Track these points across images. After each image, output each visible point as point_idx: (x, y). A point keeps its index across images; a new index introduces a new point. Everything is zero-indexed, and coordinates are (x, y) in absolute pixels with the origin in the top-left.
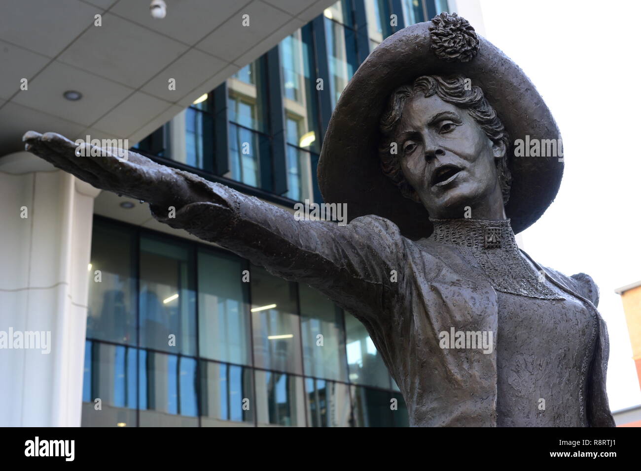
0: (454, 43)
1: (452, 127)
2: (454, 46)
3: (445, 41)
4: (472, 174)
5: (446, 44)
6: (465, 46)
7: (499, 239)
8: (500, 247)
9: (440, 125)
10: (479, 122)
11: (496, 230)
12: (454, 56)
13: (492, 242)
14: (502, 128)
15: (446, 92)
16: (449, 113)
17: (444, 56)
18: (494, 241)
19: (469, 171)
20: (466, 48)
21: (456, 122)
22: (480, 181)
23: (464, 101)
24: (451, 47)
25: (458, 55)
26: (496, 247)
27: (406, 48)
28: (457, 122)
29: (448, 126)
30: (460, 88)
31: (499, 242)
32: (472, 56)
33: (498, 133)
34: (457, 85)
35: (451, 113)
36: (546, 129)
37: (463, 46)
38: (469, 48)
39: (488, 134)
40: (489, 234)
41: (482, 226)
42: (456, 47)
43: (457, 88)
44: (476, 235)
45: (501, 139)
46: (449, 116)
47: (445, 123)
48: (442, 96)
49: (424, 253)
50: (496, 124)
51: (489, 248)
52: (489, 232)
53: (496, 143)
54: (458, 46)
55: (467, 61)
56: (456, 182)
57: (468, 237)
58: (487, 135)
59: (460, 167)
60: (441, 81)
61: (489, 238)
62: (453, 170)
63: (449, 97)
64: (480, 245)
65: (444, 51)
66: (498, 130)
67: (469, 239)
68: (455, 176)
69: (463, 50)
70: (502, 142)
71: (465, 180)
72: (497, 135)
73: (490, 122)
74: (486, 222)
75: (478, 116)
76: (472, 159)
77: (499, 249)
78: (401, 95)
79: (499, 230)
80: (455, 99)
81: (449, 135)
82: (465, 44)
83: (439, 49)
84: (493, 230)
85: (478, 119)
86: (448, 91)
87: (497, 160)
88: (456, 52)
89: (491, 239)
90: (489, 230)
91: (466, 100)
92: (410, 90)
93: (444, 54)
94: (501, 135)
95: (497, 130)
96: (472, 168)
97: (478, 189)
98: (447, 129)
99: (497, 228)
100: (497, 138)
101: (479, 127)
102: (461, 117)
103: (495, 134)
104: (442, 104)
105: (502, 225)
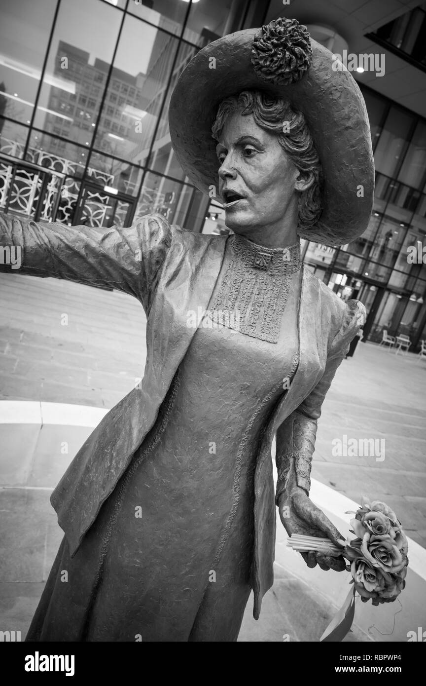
0: (272, 61)
1: (252, 154)
2: (269, 65)
3: (262, 58)
4: (252, 205)
5: (261, 62)
6: (283, 67)
7: (267, 265)
8: (266, 270)
9: (246, 149)
10: (287, 152)
11: (265, 256)
12: (269, 77)
13: (259, 265)
14: (317, 161)
15: (260, 115)
16: (252, 138)
17: (260, 75)
18: (261, 265)
19: (250, 200)
20: (283, 70)
21: (258, 149)
22: (258, 212)
23: (275, 128)
24: (267, 67)
25: (273, 77)
26: (262, 269)
27: (223, 58)
28: (260, 149)
29: (249, 151)
30: (274, 113)
31: (266, 267)
32: (291, 80)
33: (309, 166)
34: (271, 110)
35: (255, 139)
36: (352, 176)
37: (280, 67)
38: (287, 70)
39: (297, 165)
40: (259, 257)
41: (255, 249)
42: (271, 67)
43: (270, 113)
44: (250, 254)
45: (311, 171)
46: (252, 141)
47: (250, 147)
48: (256, 118)
50: (308, 157)
51: (255, 268)
52: (259, 256)
53: (304, 175)
54: (273, 66)
55: (286, 84)
56: (234, 208)
57: (244, 253)
58: (295, 165)
59: (243, 195)
60: (259, 101)
61: (258, 260)
62: (238, 197)
63: (261, 120)
64: (250, 263)
65: (260, 69)
66: (309, 163)
67: (244, 255)
68: (233, 203)
69: (280, 71)
70: (311, 175)
71: (244, 208)
72: (306, 168)
73: (302, 154)
74: (259, 247)
75: (287, 146)
76: (258, 190)
77: (264, 272)
78: (228, 106)
79: (269, 257)
80: (266, 124)
81: (248, 160)
82: (283, 65)
83: (256, 65)
84: (262, 255)
85: (287, 148)
86: (262, 114)
87: (298, 194)
88: (271, 73)
89: (258, 262)
90: (259, 254)
91: (277, 127)
92: (235, 102)
93: (260, 72)
94: (312, 168)
95: (307, 162)
96: (255, 199)
97: (253, 219)
98: (249, 154)
99: (267, 255)
100: (307, 170)
101: (284, 159)
102: (266, 145)
103: (305, 166)
104: (255, 126)
105: (275, 253)
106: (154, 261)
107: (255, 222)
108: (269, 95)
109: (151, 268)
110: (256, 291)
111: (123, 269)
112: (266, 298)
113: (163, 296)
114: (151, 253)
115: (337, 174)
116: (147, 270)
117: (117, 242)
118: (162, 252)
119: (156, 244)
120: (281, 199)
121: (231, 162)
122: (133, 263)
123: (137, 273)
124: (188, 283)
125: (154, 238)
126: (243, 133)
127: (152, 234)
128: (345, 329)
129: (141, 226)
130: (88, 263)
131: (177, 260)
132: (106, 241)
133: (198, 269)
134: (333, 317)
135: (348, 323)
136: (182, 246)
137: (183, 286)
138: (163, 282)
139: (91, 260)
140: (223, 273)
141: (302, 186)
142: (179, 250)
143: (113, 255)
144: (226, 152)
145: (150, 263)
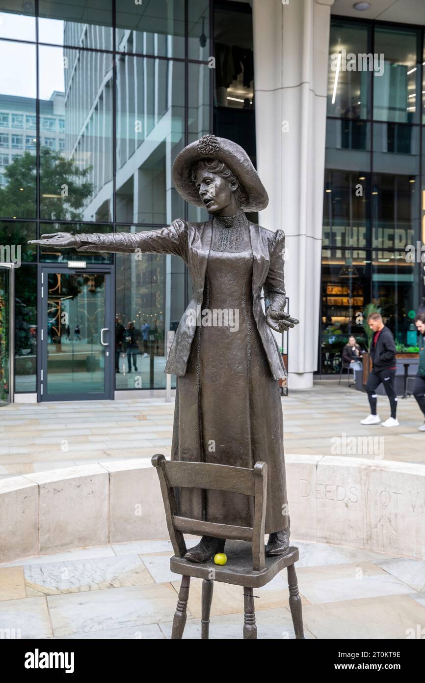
0: (206, 151)
1: (210, 183)
4: (216, 202)
5: (202, 152)
7: (230, 225)
8: (231, 227)
9: (207, 182)
10: (223, 178)
11: (229, 221)
12: (207, 156)
14: (236, 178)
17: (204, 156)
18: (228, 225)
20: (211, 152)
24: (205, 153)
26: (229, 227)
28: (212, 180)
29: (208, 182)
30: (213, 166)
37: (209, 152)
38: (213, 152)
39: (229, 181)
40: (226, 222)
41: (224, 219)
44: (222, 222)
46: (209, 178)
47: (208, 181)
48: (207, 169)
49: (197, 232)
50: (232, 177)
51: (227, 227)
53: (233, 184)
55: (214, 156)
56: (209, 205)
59: (212, 199)
60: (207, 164)
61: (226, 224)
62: (209, 200)
63: (209, 170)
64: (224, 226)
65: (202, 154)
67: (220, 224)
68: (208, 203)
70: (236, 183)
71: (214, 205)
73: (229, 177)
75: (222, 176)
76: (215, 196)
80: (211, 171)
81: (209, 186)
83: (200, 153)
87: (234, 192)
88: (207, 154)
91: (216, 171)
94: (235, 181)
95: (232, 179)
96: (216, 199)
98: (208, 184)
101: (222, 181)
102: (214, 178)
103: (232, 181)
104: (207, 173)
105: (232, 218)
106: (184, 237)
107: (220, 208)
108: (210, 160)
109: (183, 240)
110: (229, 236)
111: (172, 242)
112: (234, 238)
113: (191, 248)
114: (182, 233)
115: (244, 180)
116: (182, 241)
117: (167, 233)
118: (186, 232)
119: (183, 229)
120: (226, 196)
121: (202, 188)
122: (175, 239)
123: (178, 243)
124: (200, 241)
125: (181, 228)
126: (205, 177)
127: (180, 226)
128: (275, 242)
129: (174, 225)
130: (159, 243)
131: (193, 234)
132: (163, 233)
133: (202, 234)
134: (268, 238)
135: (275, 239)
136: (193, 228)
137: (199, 243)
138: (190, 244)
139: (160, 241)
140: (214, 234)
141: (234, 189)
142: (192, 230)
143: (167, 238)
144: (200, 185)
145: (182, 238)
